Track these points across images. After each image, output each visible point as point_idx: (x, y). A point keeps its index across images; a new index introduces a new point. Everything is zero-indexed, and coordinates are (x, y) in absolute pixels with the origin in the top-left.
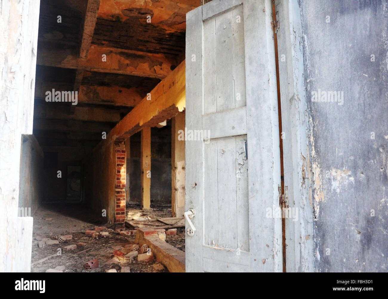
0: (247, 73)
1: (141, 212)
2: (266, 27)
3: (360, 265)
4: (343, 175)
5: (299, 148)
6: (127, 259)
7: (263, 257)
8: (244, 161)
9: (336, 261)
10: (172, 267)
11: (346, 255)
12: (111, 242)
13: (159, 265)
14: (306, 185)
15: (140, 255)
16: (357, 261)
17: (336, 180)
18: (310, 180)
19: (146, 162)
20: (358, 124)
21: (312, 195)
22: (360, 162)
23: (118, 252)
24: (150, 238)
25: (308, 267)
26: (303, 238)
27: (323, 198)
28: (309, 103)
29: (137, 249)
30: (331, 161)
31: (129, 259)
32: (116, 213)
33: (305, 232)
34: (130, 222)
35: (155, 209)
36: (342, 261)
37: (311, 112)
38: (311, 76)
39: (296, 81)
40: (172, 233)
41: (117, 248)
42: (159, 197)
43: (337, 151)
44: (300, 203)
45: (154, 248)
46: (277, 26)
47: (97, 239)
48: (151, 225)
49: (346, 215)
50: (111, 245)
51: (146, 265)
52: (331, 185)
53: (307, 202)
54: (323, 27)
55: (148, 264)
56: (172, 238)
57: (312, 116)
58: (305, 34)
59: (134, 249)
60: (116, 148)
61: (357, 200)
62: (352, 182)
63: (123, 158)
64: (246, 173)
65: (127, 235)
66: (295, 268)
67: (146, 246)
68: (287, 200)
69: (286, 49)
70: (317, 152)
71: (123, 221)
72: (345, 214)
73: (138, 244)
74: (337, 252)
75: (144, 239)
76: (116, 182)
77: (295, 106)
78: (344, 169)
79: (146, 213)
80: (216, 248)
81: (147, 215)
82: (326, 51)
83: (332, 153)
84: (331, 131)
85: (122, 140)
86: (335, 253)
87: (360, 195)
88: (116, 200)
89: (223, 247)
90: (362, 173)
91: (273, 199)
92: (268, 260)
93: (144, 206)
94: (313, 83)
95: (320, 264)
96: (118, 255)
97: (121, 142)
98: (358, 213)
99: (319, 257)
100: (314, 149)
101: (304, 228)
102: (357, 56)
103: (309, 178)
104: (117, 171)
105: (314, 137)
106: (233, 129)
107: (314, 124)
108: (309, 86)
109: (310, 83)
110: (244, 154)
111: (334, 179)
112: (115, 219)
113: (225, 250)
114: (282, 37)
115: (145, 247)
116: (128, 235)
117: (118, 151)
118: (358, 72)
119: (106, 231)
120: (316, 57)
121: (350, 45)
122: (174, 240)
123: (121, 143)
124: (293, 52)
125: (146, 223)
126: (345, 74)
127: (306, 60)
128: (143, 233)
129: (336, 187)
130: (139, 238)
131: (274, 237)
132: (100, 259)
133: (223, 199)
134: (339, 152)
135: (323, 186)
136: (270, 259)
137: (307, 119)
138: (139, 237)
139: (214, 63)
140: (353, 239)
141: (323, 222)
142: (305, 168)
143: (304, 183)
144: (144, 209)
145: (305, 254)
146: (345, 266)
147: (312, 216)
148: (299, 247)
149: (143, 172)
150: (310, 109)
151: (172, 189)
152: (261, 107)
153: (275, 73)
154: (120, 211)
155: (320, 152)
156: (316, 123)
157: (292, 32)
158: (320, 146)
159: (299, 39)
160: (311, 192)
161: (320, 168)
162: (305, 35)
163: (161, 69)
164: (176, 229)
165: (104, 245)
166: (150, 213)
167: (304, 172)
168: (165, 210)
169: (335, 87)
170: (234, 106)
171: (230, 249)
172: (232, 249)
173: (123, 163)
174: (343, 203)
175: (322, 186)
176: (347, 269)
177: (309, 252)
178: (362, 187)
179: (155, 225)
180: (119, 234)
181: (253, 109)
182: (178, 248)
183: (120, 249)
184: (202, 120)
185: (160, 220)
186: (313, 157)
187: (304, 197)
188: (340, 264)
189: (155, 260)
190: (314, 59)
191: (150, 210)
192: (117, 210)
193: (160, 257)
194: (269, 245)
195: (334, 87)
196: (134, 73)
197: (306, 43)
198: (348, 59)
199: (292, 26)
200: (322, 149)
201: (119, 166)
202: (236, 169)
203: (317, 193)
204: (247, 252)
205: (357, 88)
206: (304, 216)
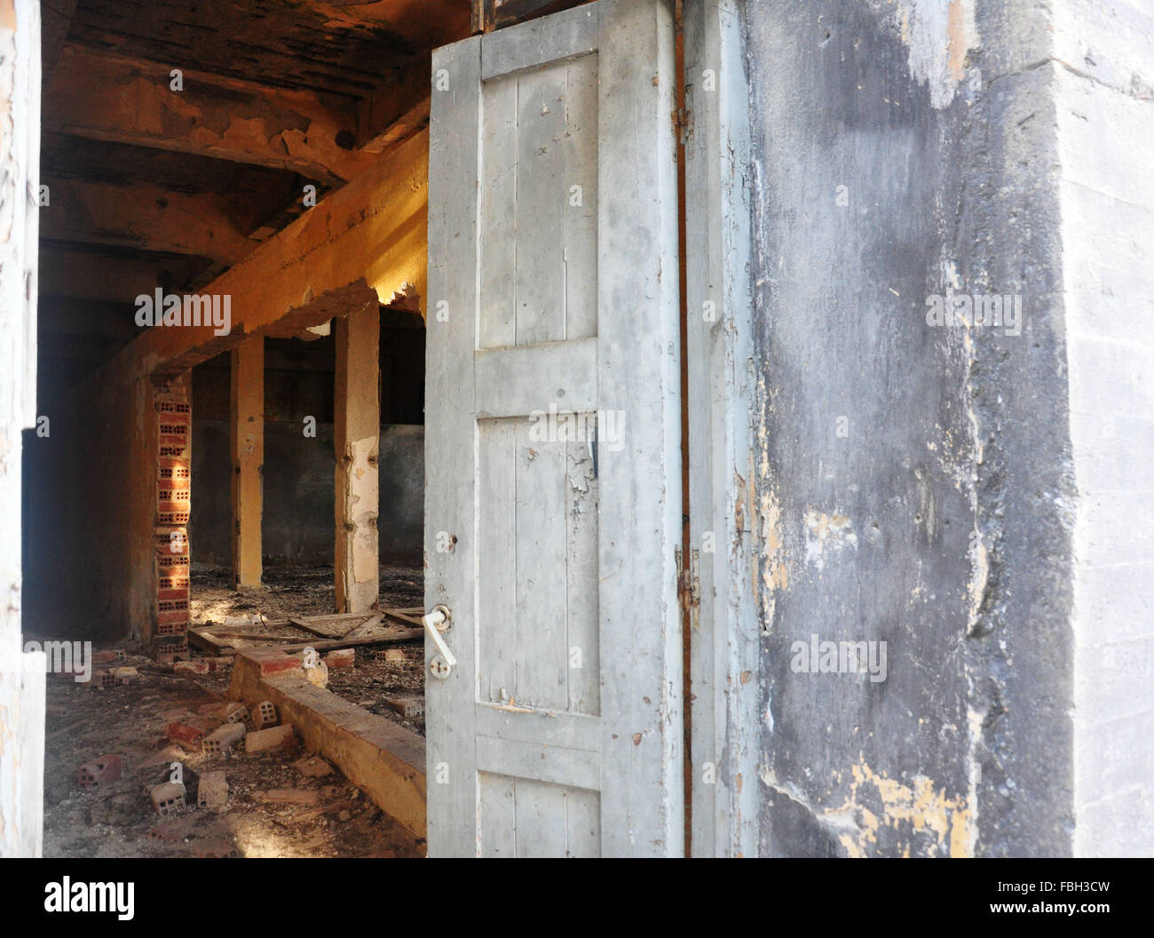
0: (604, 247)
1: (232, 597)
2: (659, 129)
3: (862, 738)
4: (833, 527)
5: (730, 456)
6: (212, 750)
7: (636, 728)
8: (589, 483)
9: (811, 733)
10: (356, 765)
11: (834, 718)
12: (149, 698)
13: (316, 763)
14: (745, 549)
15: (252, 734)
16: (856, 729)
17: (816, 538)
18: (755, 535)
19: (249, 437)
20: (872, 409)
21: (757, 573)
22: (872, 500)
23: (182, 730)
24: (279, 681)
25: (745, 748)
26: (733, 680)
27: (784, 579)
28: (758, 341)
29: (241, 716)
30: (807, 492)
31: (218, 749)
32: (157, 607)
33: (740, 663)
34: (201, 631)
35: (276, 587)
36: (823, 730)
37: (764, 365)
38: (766, 271)
39: (728, 283)
40: (340, 663)
41: (174, 716)
42: (288, 547)
43: (820, 468)
44: (728, 593)
45: (295, 713)
46: (686, 125)
47: (101, 691)
48: (273, 639)
49: (836, 624)
50: (150, 709)
51: (274, 762)
52: (804, 550)
53: (746, 590)
54: (804, 150)
55: (278, 760)
56: (344, 679)
57: (764, 373)
58: (757, 158)
59: (232, 718)
60: (158, 397)
61: (861, 589)
62: (853, 546)
63: (182, 430)
64: (592, 517)
65: (197, 672)
66: (714, 752)
67: (269, 706)
68: (696, 585)
69: (707, 193)
70: (774, 466)
71: (182, 630)
72: (834, 621)
73: (241, 700)
74: (813, 712)
75: (262, 686)
76: (158, 507)
77: (724, 347)
78: (836, 512)
79: (249, 602)
80: (511, 707)
81: (255, 607)
82: (806, 214)
83: (808, 473)
84: (808, 418)
85: (177, 371)
86: (807, 713)
87: (868, 577)
88: (157, 563)
89: (531, 705)
90: (876, 526)
91: (663, 583)
92: (649, 736)
93: (242, 579)
94: (770, 290)
95: (773, 739)
96: (180, 736)
97: (172, 377)
98: (863, 620)
99: (771, 723)
100: (766, 459)
101: (738, 654)
102: (877, 241)
103: (753, 531)
104: (162, 471)
105: (768, 428)
106: (560, 396)
107: (768, 394)
108: (760, 295)
109: (764, 289)
110: (589, 465)
111: (811, 536)
112: (155, 625)
113: (535, 713)
114: (697, 156)
115: (267, 709)
116: (203, 672)
117: (165, 407)
118: (877, 281)
119: (126, 665)
120: (783, 224)
121: (865, 211)
122: (350, 686)
123: (172, 381)
124: (725, 205)
125: (255, 634)
126: (849, 281)
127: (757, 227)
128: (256, 666)
129: (816, 556)
130: (244, 683)
131: (662, 678)
132: (121, 753)
133: (529, 581)
134: (825, 471)
135: (785, 553)
136: (653, 732)
137: (753, 381)
138: (245, 679)
139: (510, 208)
140: (850, 680)
141: (783, 640)
142: (743, 506)
143: (739, 543)
144: (242, 588)
145: (739, 719)
146: (830, 743)
147: (756, 625)
148: (725, 700)
149: (238, 470)
150: (760, 357)
151: (337, 524)
152: (638, 344)
153: (676, 254)
154: (172, 599)
155: (781, 467)
156: (774, 392)
157: (725, 152)
158: (782, 451)
159: (742, 170)
160: (757, 566)
161: (780, 506)
162: (757, 162)
163: (305, 141)
164: (352, 650)
165: (127, 707)
166: (264, 599)
167: (741, 515)
168: (311, 588)
169: (823, 309)
170: (563, 334)
171: (548, 711)
172: (554, 711)
173: (181, 446)
174: (830, 595)
175: (782, 551)
176: (833, 748)
177: (747, 713)
178: (873, 558)
179: (285, 640)
180: (169, 671)
181: (615, 347)
182: (367, 708)
183: (183, 720)
184: (474, 364)
185: (298, 622)
186: (763, 478)
187: (738, 578)
188: (818, 737)
189: (300, 747)
190: (777, 228)
191: (260, 590)
192: (163, 595)
193: (317, 736)
194: (651, 698)
195: (820, 308)
196: (215, 151)
197: (758, 181)
198: (856, 245)
199: (726, 134)
200: (786, 460)
201: (166, 454)
202: (566, 503)
203: (769, 568)
204: (594, 717)
205: (873, 321)
206: (738, 625)
